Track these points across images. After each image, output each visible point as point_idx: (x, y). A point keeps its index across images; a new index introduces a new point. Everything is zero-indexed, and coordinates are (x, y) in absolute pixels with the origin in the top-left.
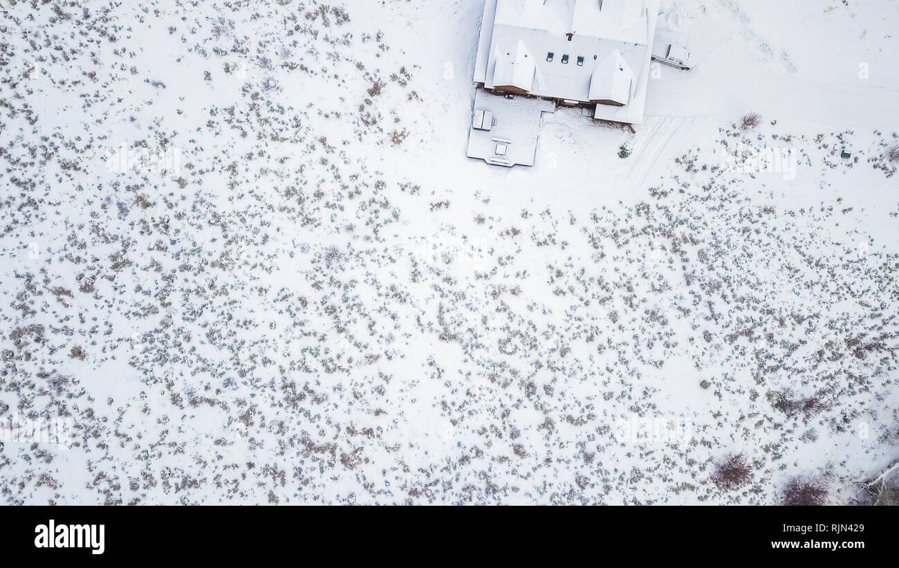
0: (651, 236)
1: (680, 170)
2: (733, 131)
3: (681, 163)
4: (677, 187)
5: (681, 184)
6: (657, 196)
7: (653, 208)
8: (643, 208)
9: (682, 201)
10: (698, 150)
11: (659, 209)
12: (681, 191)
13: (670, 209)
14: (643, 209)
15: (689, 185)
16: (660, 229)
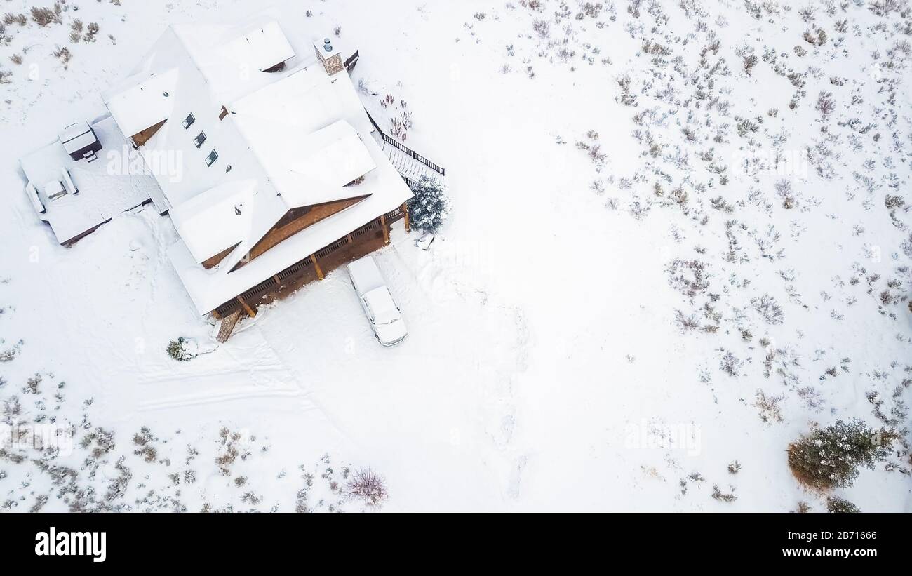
0: (57, 490)
1: (212, 450)
2: (337, 477)
3: (224, 443)
4: (178, 466)
5: (187, 468)
6: (139, 447)
7: (113, 456)
8: (100, 442)
9: (158, 493)
10: (265, 449)
11: (119, 466)
12: (175, 478)
13: (132, 484)
14: (102, 443)
15: (194, 480)
16: (81, 495)
